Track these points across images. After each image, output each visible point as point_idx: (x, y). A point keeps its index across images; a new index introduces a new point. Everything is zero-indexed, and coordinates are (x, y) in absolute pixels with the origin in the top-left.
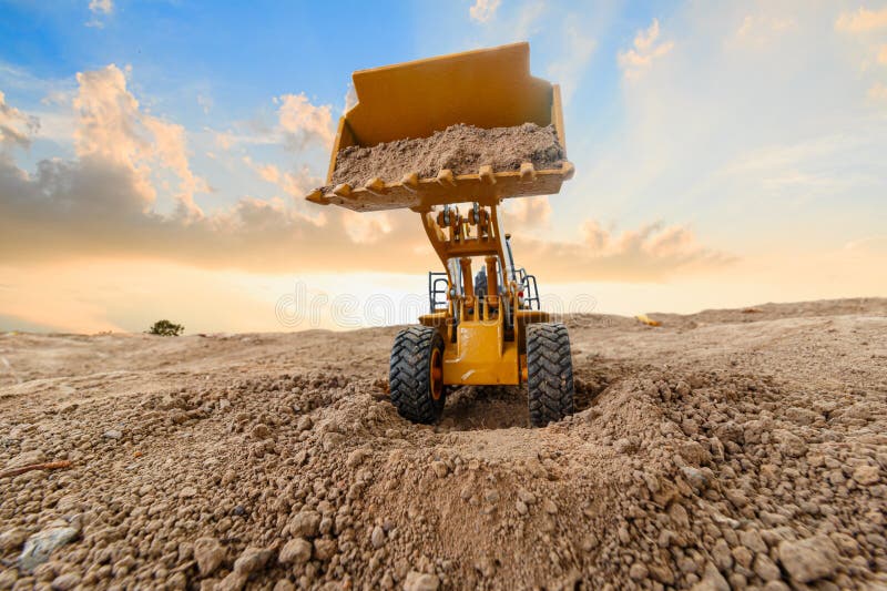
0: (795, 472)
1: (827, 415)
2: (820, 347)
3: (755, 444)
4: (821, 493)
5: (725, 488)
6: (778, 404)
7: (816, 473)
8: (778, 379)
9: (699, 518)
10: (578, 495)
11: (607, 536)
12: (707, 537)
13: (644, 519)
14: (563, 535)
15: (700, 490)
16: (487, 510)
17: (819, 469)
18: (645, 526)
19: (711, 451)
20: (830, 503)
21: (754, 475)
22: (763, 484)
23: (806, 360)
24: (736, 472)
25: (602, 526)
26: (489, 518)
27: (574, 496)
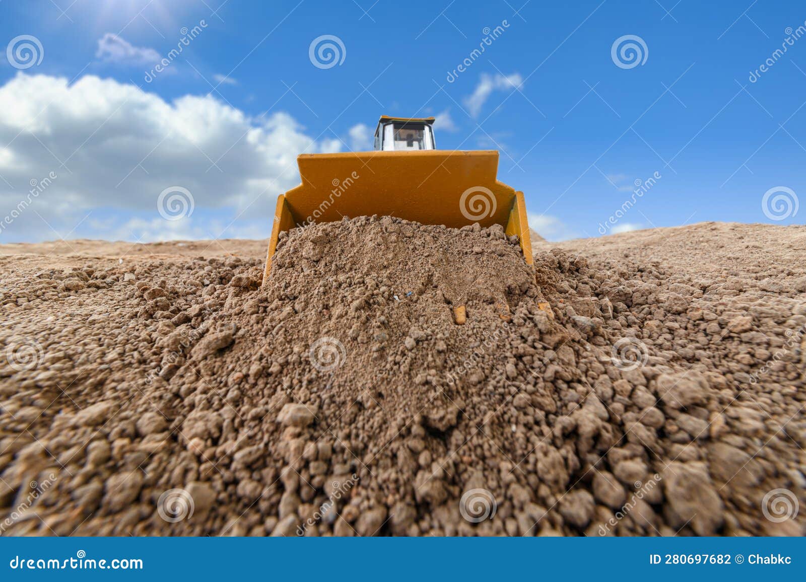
0: (676, 325)
1: (704, 289)
2: (702, 242)
3: (641, 305)
4: (697, 342)
5: (611, 337)
6: (663, 281)
7: (694, 325)
8: (665, 265)
9: (585, 358)
10: (469, 336)
11: (494, 371)
12: (590, 372)
13: (532, 356)
14: (450, 370)
15: (589, 336)
16: (374, 349)
17: (697, 322)
18: (533, 362)
19: (601, 310)
20: (705, 349)
21: (638, 328)
22: (646, 335)
23: (689, 252)
24: (622, 326)
25: (490, 363)
26: (375, 355)
27: (465, 337)
